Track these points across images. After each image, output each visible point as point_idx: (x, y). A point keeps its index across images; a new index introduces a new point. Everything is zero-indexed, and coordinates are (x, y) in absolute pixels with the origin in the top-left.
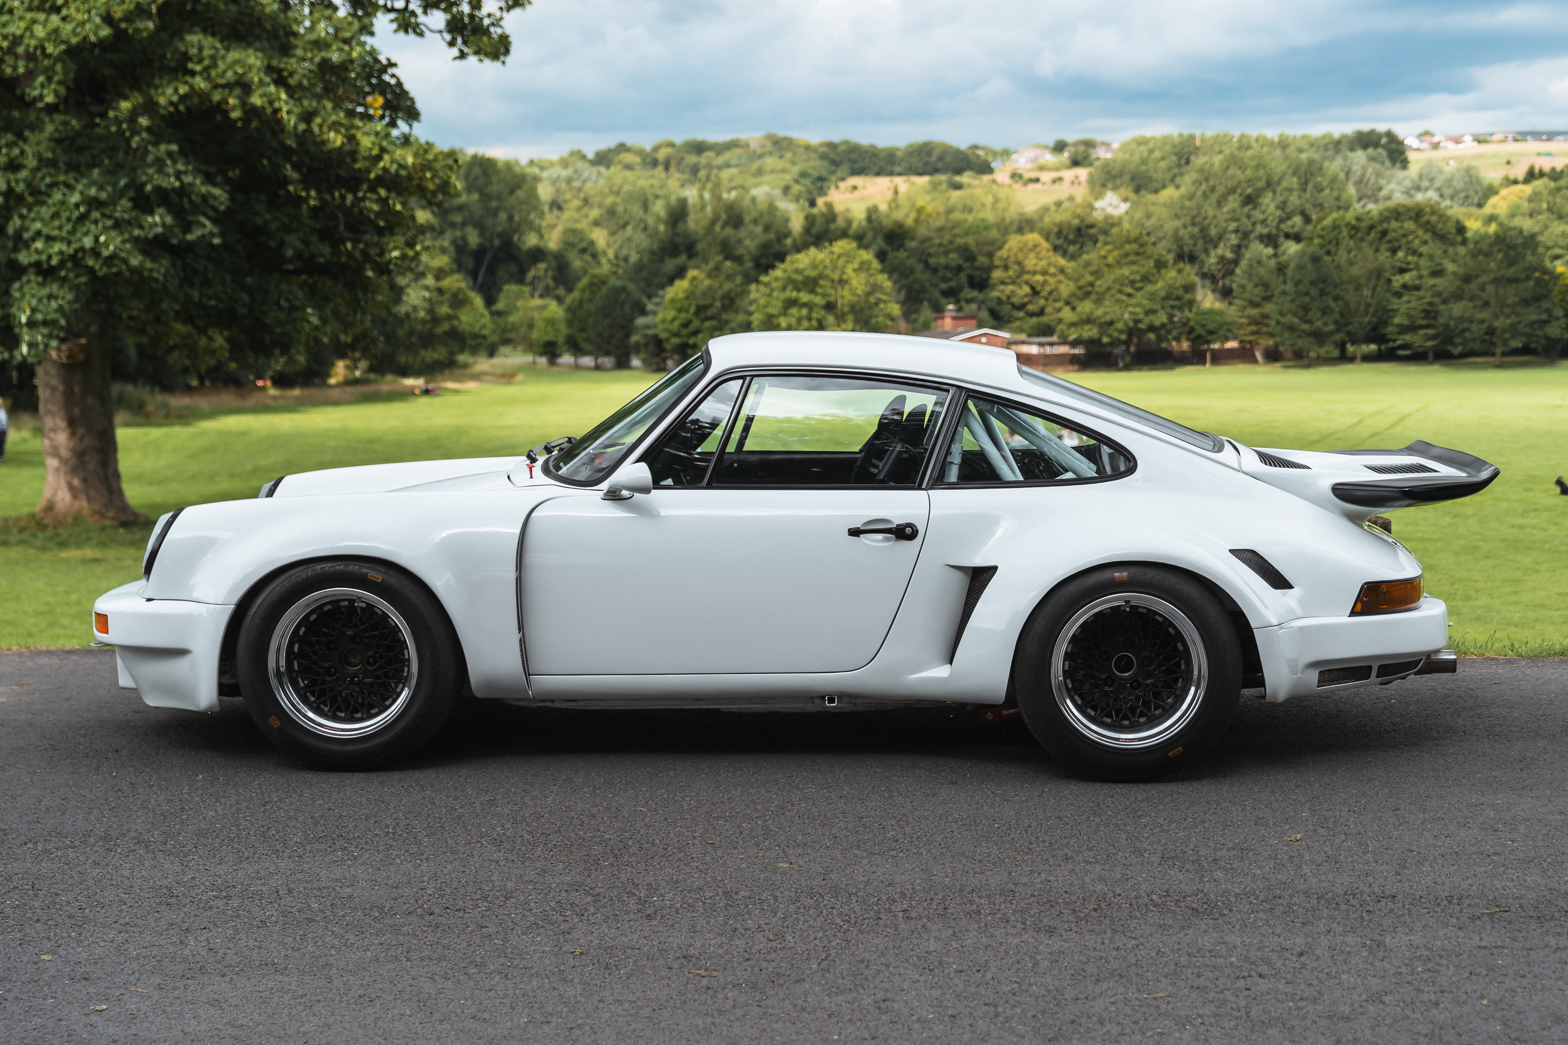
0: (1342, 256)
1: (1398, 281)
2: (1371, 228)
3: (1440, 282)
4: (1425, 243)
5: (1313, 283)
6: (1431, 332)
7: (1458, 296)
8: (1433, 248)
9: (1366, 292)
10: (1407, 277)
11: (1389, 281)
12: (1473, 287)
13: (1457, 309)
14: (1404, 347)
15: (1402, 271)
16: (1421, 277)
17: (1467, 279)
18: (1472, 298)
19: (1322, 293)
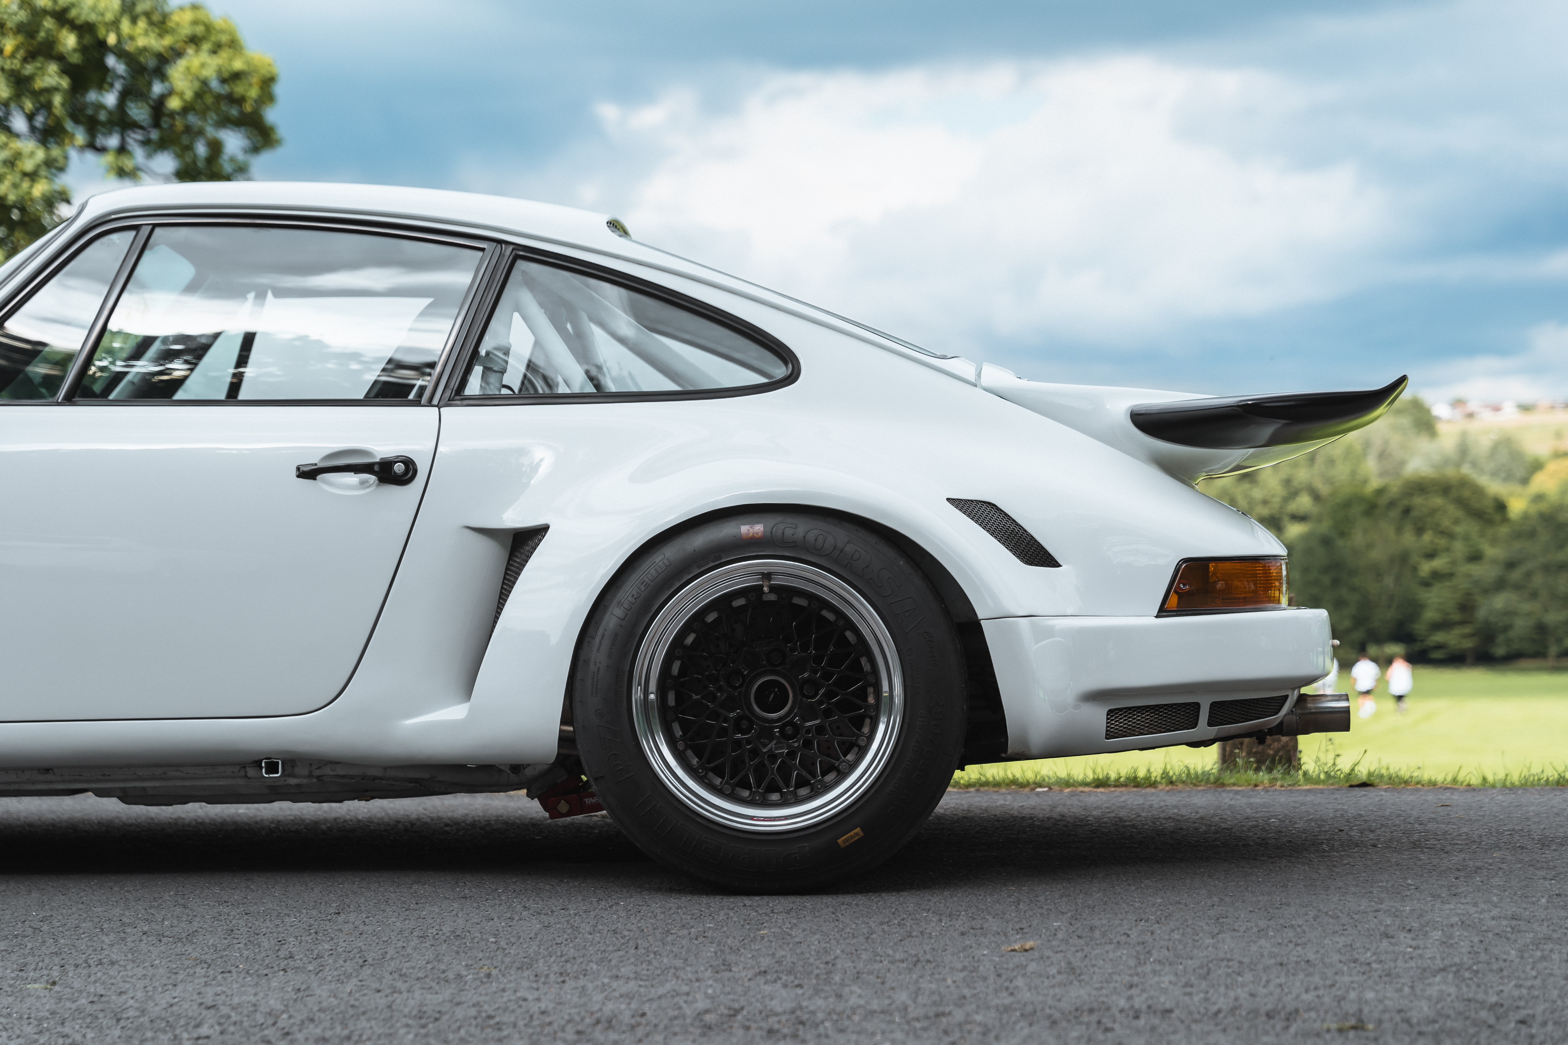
0: (1358, 538)
1: (1426, 568)
2: (1392, 504)
3: (1477, 570)
4: (1457, 522)
5: (1326, 570)
6: (1467, 630)
7: (1500, 585)
8: (1467, 527)
9: (1389, 581)
10: (1438, 563)
11: (1415, 569)
12: (1516, 575)
13: (1500, 601)
14: (1439, 647)
15: (1431, 555)
16: (1453, 563)
17: (1511, 565)
18: (1517, 587)
19: (1336, 582)
